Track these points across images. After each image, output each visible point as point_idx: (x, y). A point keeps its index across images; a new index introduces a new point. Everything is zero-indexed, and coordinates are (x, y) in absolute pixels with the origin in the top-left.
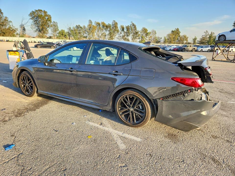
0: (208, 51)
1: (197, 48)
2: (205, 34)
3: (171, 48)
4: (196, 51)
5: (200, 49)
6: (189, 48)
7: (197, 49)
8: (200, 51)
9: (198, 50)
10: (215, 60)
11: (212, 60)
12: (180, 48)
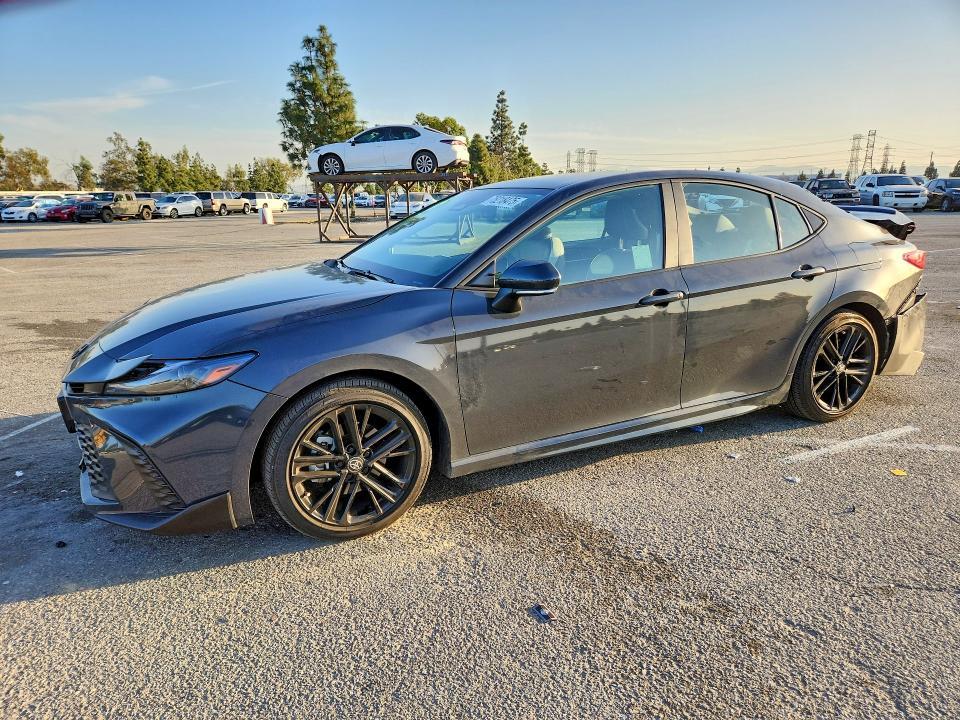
0: (195, 215)
1: (158, 205)
2: (111, 147)
3: (32, 209)
4: (156, 216)
5: (168, 208)
6: (124, 204)
7: (158, 208)
8: (170, 217)
9: (160, 211)
10: (329, 242)
11: (321, 242)
12: (86, 206)
